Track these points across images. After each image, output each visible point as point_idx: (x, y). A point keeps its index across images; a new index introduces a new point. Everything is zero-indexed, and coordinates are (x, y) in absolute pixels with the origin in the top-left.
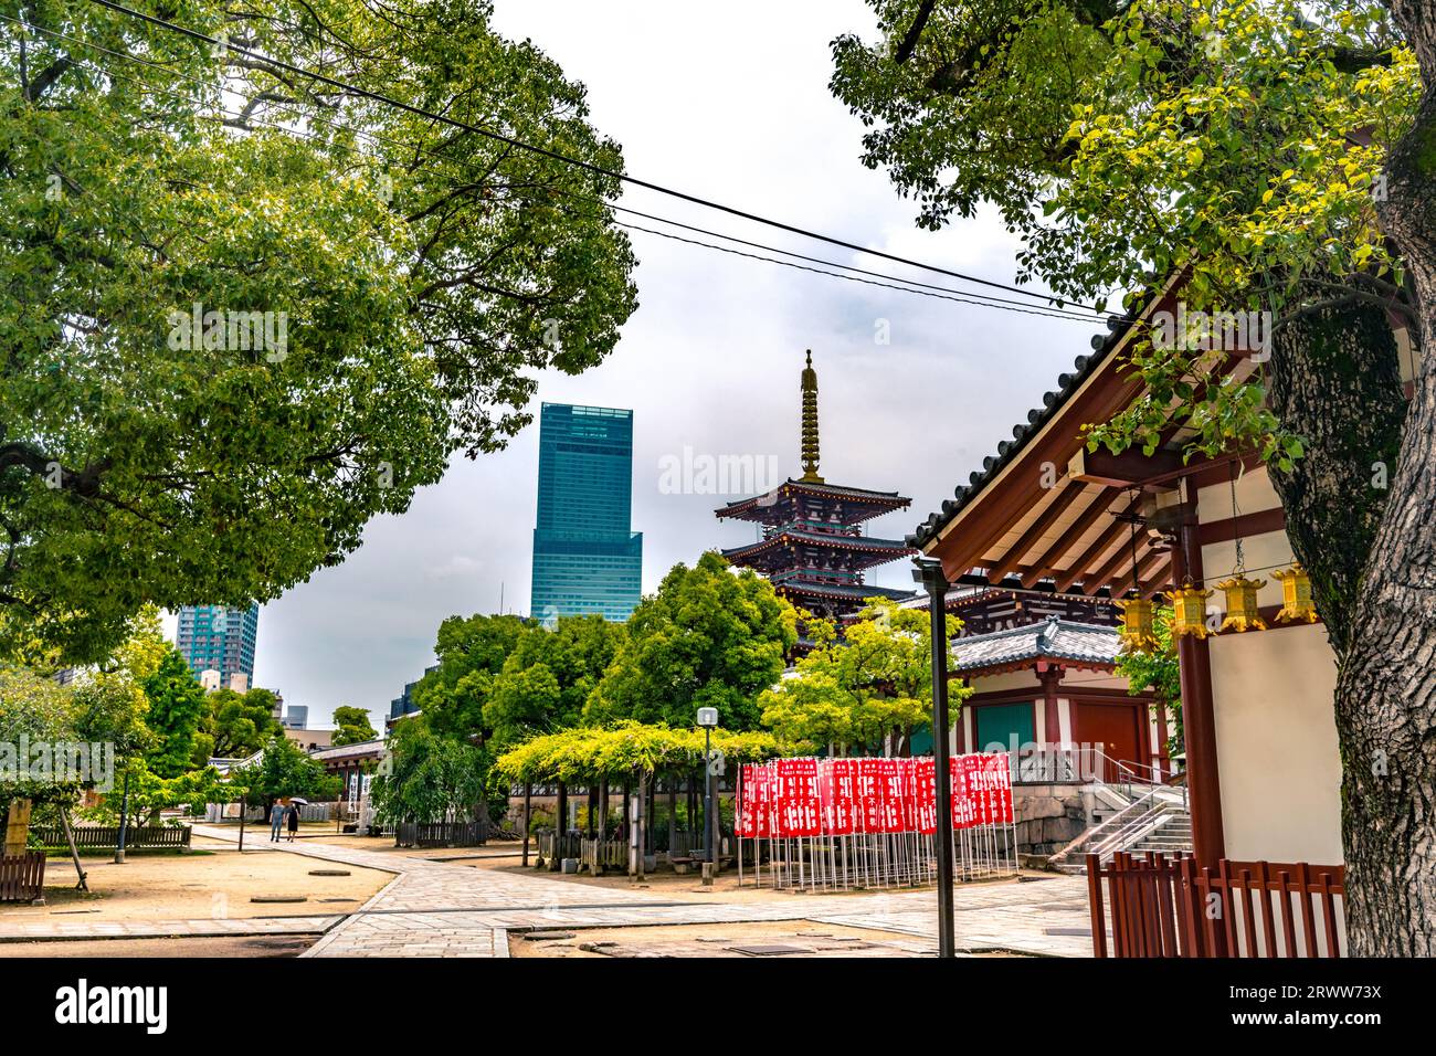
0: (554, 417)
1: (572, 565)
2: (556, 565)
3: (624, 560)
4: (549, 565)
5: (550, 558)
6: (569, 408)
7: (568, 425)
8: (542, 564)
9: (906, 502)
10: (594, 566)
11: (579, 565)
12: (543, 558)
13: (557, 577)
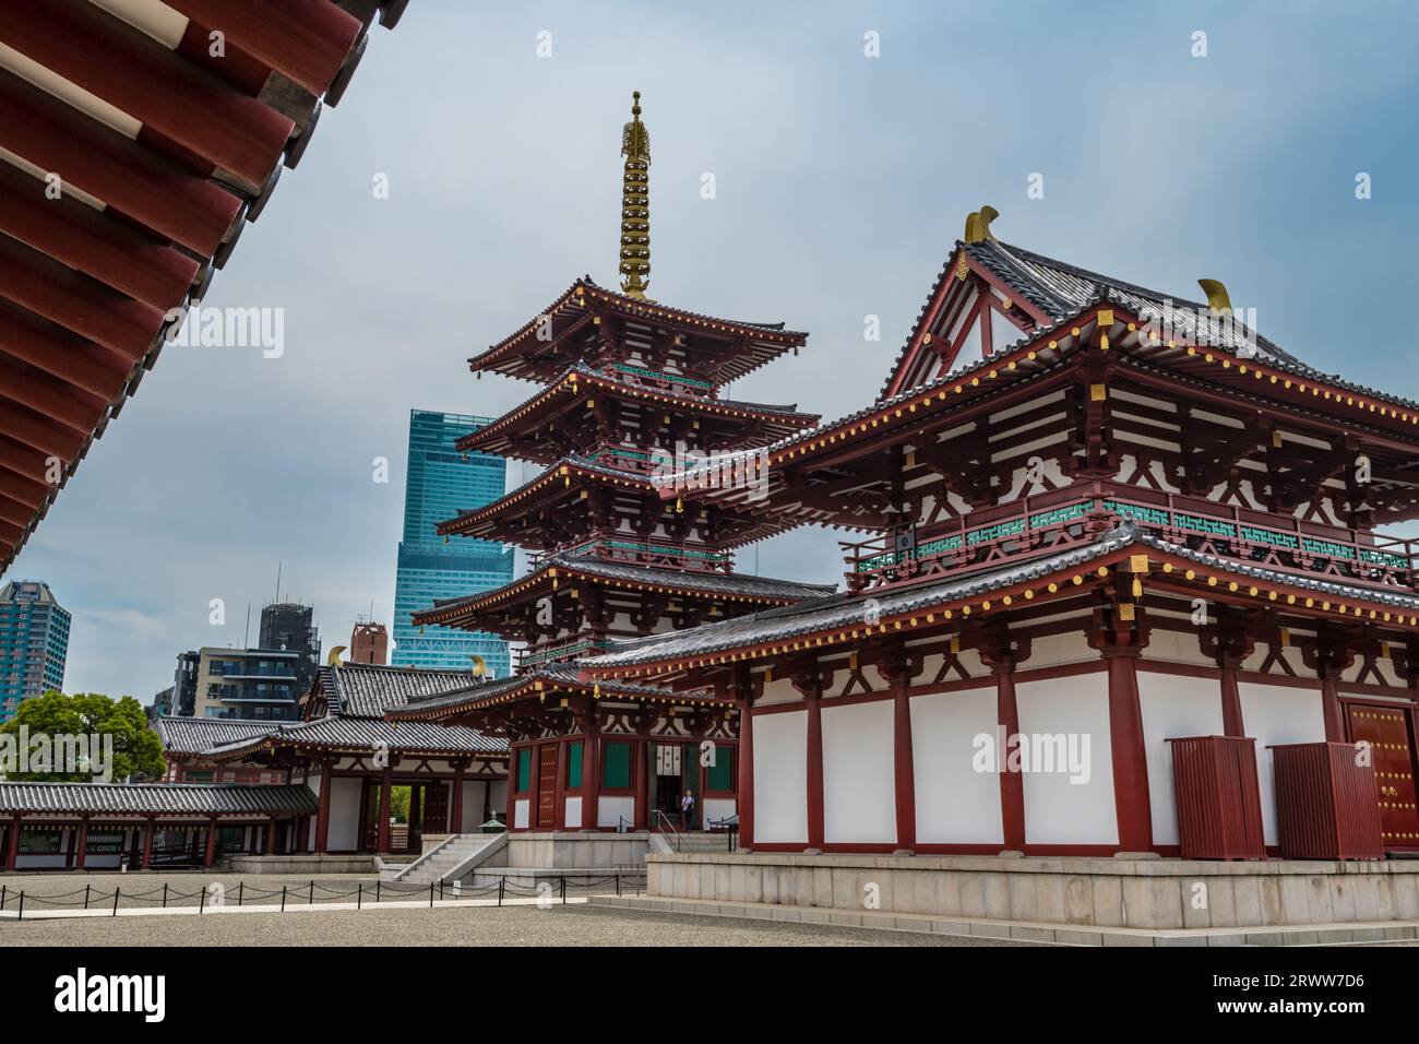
0: (424, 425)
1: (439, 581)
2: (422, 580)
3: (494, 576)
4: (415, 580)
5: (415, 573)
6: (440, 417)
7: (439, 434)
8: (406, 580)
9: (798, 339)
10: (462, 582)
11: (447, 581)
12: (407, 573)
13: (422, 594)
